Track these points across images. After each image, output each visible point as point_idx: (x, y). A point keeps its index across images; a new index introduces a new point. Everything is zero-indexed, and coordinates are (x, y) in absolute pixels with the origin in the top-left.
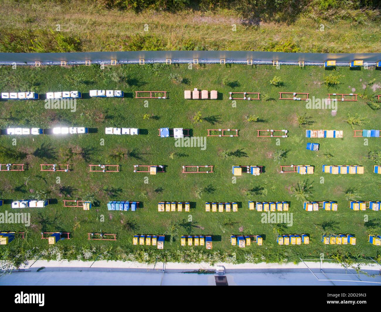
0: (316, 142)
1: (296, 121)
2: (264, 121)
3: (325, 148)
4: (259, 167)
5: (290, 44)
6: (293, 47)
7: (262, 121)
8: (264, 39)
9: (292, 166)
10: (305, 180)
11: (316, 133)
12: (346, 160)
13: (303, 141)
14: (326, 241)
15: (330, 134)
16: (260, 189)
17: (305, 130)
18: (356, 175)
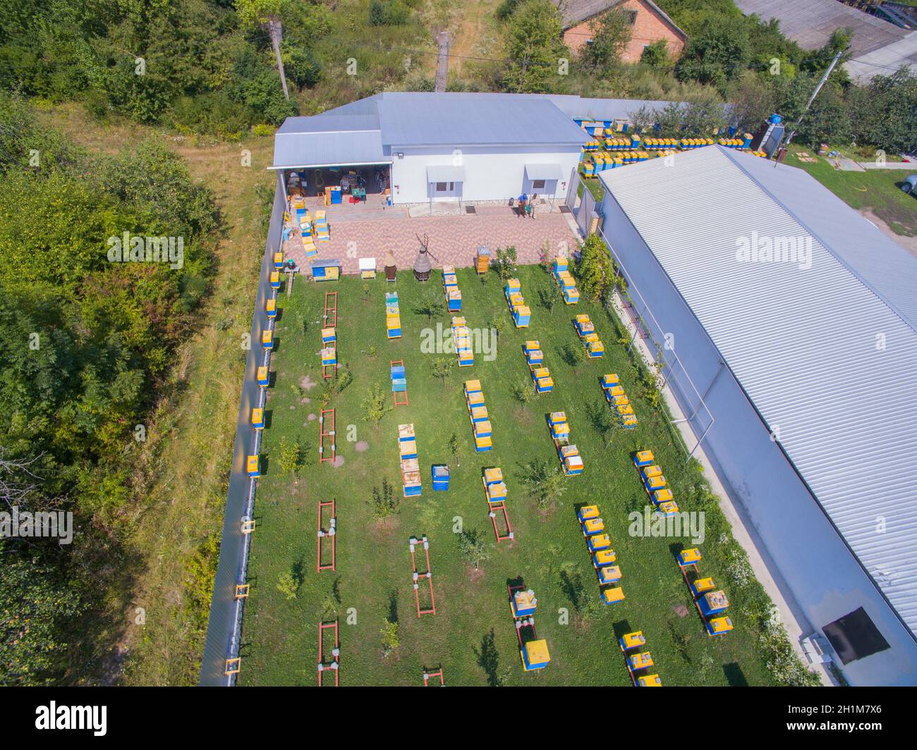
0: (429, 473)
1: (386, 522)
2: (392, 603)
3: (439, 452)
4: (513, 595)
5: (197, 561)
6: (205, 552)
7: (393, 607)
8: (171, 632)
9: (493, 515)
10: (519, 482)
11: (410, 476)
12: (459, 412)
13: (430, 501)
14: (631, 420)
15: (408, 448)
16: (567, 581)
17: (406, 500)
18: (485, 390)
